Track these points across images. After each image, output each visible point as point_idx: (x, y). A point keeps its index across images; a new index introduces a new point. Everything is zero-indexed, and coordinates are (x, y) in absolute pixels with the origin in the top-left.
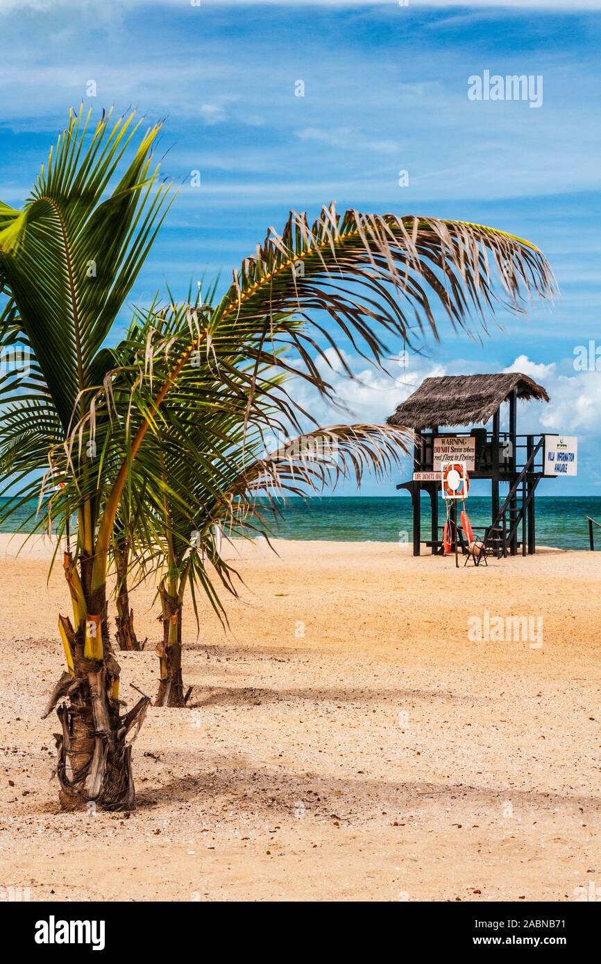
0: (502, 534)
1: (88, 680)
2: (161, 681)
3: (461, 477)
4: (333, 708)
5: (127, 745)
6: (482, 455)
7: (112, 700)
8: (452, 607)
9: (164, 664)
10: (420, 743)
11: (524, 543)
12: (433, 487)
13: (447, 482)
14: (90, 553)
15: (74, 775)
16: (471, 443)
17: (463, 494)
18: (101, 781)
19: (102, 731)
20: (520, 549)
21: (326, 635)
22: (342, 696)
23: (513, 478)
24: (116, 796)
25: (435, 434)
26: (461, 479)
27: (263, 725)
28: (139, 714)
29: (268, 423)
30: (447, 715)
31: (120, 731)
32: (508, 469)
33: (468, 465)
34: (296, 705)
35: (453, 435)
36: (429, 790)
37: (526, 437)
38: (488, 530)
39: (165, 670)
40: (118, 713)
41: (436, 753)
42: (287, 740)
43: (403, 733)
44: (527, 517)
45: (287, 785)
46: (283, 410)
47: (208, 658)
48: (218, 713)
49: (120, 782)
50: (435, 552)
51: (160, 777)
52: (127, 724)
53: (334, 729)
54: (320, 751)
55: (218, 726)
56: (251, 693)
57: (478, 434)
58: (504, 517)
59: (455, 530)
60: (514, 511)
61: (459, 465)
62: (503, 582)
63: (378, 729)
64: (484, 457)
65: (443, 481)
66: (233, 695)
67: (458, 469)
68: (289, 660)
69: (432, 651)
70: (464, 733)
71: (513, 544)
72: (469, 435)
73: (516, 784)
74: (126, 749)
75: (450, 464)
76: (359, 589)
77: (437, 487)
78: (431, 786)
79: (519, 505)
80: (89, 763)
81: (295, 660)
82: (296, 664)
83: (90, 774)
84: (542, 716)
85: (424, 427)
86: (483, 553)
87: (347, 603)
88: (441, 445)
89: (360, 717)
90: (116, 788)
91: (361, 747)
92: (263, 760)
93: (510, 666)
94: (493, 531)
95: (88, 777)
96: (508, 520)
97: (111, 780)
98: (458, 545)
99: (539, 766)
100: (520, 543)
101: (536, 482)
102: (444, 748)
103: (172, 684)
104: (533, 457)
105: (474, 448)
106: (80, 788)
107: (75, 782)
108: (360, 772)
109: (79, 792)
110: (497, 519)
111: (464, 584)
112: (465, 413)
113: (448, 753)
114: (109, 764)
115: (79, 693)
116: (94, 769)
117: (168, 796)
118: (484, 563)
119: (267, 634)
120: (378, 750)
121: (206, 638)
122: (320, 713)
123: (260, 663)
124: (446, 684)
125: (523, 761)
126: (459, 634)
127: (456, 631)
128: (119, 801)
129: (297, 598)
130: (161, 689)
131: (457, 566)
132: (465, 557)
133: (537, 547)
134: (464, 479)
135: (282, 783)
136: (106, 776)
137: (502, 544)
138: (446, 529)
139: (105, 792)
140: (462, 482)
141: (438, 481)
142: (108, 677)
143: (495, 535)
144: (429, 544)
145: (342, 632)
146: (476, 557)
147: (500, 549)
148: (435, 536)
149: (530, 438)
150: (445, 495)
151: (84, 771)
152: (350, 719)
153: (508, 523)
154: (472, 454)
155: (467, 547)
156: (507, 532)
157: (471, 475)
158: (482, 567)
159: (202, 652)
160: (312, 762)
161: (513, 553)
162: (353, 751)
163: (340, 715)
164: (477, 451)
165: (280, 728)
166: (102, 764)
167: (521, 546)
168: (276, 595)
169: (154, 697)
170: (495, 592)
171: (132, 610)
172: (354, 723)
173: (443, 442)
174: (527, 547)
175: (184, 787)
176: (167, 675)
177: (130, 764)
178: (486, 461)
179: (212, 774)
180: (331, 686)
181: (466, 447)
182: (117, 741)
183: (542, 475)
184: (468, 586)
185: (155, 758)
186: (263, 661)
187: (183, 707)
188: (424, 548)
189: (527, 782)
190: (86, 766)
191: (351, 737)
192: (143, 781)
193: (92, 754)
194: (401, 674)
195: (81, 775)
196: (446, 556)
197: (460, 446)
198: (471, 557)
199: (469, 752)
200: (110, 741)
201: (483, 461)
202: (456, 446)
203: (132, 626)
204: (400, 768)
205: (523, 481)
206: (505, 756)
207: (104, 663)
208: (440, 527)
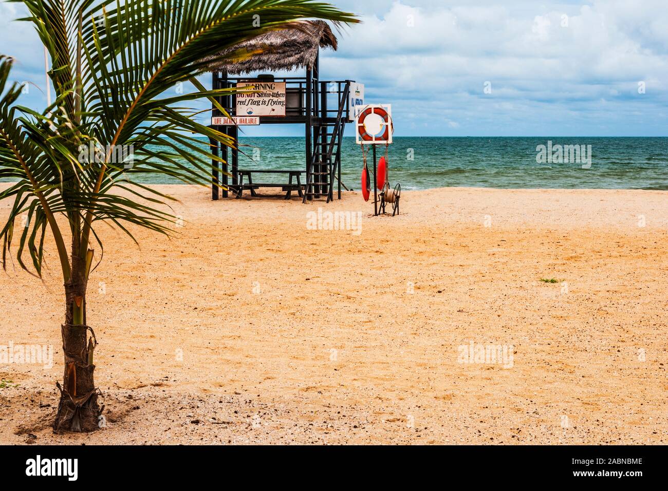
16: (281, 88)
105: (284, 93)
112: (283, 58)
154: (283, 99)
181: (275, 91)
183: (347, 120)
197: (268, 91)
202: (262, 91)
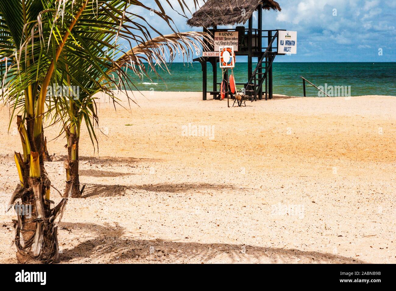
0: (253, 88)
1: (32, 189)
2: (67, 182)
3: (231, 55)
4: (166, 197)
5: (55, 226)
6: (242, 42)
7: (46, 201)
8: (227, 132)
9: (68, 172)
10: (218, 218)
11: (266, 92)
12: (215, 61)
13: (222, 58)
14: (32, 116)
15: (25, 243)
16: (236, 35)
17: (232, 65)
18: (41, 247)
19: (41, 218)
20: (264, 96)
21: (157, 150)
22: (170, 188)
23: (260, 55)
24: (49, 255)
25: (215, 30)
26: (231, 56)
27: (127, 208)
28: (61, 208)
29: (135, 39)
30: (231, 201)
31: (51, 218)
32: (257, 50)
33: (234, 48)
34: (145, 195)
35: (226, 30)
36: (226, 248)
37: (267, 32)
38: (245, 85)
39: (69, 176)
40: (50, 208)
41: (228, 225)
42: (142, 218)
43: (208, 212)
44: (268, 77)
45: (146, 246)
46: (141, 30)
47: (91, 165)
48: (101, 201)
49: (52, 247)
50: (215, 98)
51: (73, 242)
52: (55, 214)
53: (169, 211)
54: (162, 225)
55: (102, 209)
56: (118, 188)
57: (240, 30)
58: (255, 78)
59: (227, 86)
60: (260, 74)
61: (229, 48)
62: (255, 116)
63: (193, 210)
64: (244, 43)
65: (220, 57)
66: (108, 190)
67: (229, 50)
68: (137, 166)
69: (218, 159)
70: (242, 212)
71: (260, 93)
72: (235, 30)
73: (275, 243)
74: (55, 229)
75: (224, 48)
76: (173, 121)
77: (216, 60)
78: (227, 246)
79: (264, 71)
80: (33, 237)
81: (141, 166)
82: (142, 168)
83: (34, 243)
84: (285, 200)
85: (208, 26)
86: (243, 98)
87: (167, 130)
88: (218, 36)
89: (182, 203)
90: (49, 251)
91: (185, 221)
92: (131, 231)
93: (264, 169)
94: (249, 86)
95: (33, 244)
96: (258, 80)
97: (46, 246)
98: (229, 94)
99: (287, 232)
100: (264, 92)
101: (273, 58)
102: (232, 221)
103: (74, 184)
104: (272, 43)
105: (238, 37)
106: (28, 251)
107: (25, 248)
108: (186, 238)
109: (28, 253)
110: (251, 79)
111: (233, 117)
112: (232, 17)
113: (234, 225)
114: (45, 237)
115: (27, 197)
116: (36, 239)
117: (78, 254)
118: (244, 105)
119: (123, 150)
120: (195, 223)
121: (88, 153)
122: (159, 201)
123: (121, 168)
124: (228, 181)
125: (278, 229)
126: (233, 149)
127: (231, 147)
128: (51, 258)
129: (138, 127)
130: (67, 187)
131: (229, 107)
132: (233, 101)
133: (274, 95)
134: (232, 56)
135: (143, 245)
136: (43, 244)
137: (253, 94)
138: (222, 85)
139: (42, 254)
140: (231, 58)
141: (217, 57)
142: (44, 187)
143: (250, 88)
144: (212, 93)
145: (166, 148)
146: (239, 101)
147: (253, 96)
148: (215, 88)
149: (270, 32)
150: (222, 65)
151: (31, 241)
152: (177, 204)
153: (257, 82)
154: (237, 41)
155: (234, 95)
156: (257, 86)
157: (236, 53)
158: (242, 107)
159: (87, 161)
160: (158, 232)
161: (260, 98)
162: (181, 224)
163: (170, 201)
164: (240, 39)
165: (137, 210)
166: (41, 237)
167: (265, 94)
168: (126, 125)
169: (62, 191)
170: (252, 123)
171: (46, 137)
172: (180, 207)
173: (220, 34)
174: (268, 94)
175: (87, 249)
176: (70, 179)
177: (57, 236)
178: (244, 45)
179: (103, 240)
180: (163, 182)
181: (233, 37)
182: (49, 223)
183: (276, 53)
184: (236, 119)
185: (68, 231)
186: (123, 167)
187: (80, 197)
188: (209, 96)
189: (281, 242)
190: (32, 238)
191: (178, 215)
192: (63, 245)
193: (35, 231)
194: (202, 174)
195: (29, 243)
196: (221, 100)
197: (230, 37)
198: (236, 101)
199: (246, 224)
200: (45, 224)
201: (243, 45)
202: (227, 37)
203: (46, 147)
204: (208, 235)
205: (266, 57)
206: (267, 226)
207: (41, 179)
208: (218, 84)
